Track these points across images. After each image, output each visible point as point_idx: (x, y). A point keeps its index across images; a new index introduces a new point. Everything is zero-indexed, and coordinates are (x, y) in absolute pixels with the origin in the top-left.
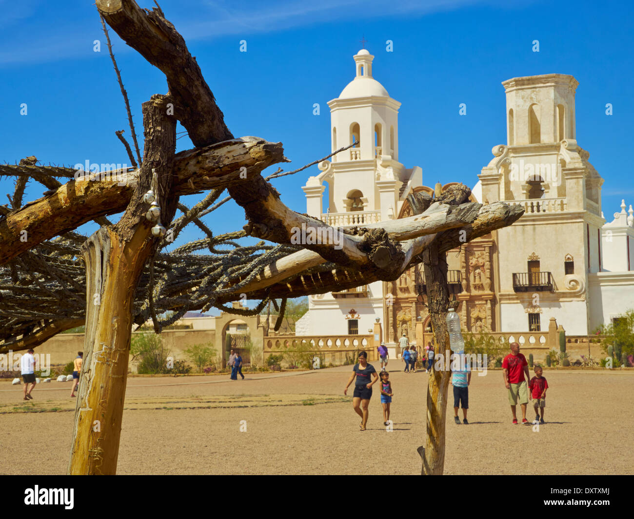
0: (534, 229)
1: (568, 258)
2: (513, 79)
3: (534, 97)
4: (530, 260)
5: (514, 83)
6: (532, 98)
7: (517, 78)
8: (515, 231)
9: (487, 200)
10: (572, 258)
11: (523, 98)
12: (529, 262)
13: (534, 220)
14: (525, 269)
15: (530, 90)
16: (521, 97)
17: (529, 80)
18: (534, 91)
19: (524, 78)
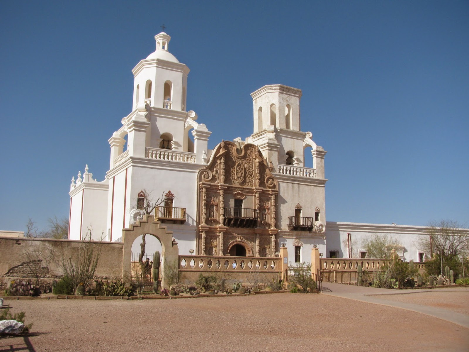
0: (299, 187)
1: (318, 210)
2: (279, 85)
3: (288, 100)
4: (296, 208)
5: (279, 87)
6: (287, 101)
7: (282, 85)
8: (288, 187)
9: (271, 161)
10: (320, 210)
11: (282, 99)
12: (296, 209)
13: (299, 181)
14: (293, 214)
15: (286, 96)
16: (281, 98)
17: (287, 88)
18: (288, 97)
19: (285, 86)
